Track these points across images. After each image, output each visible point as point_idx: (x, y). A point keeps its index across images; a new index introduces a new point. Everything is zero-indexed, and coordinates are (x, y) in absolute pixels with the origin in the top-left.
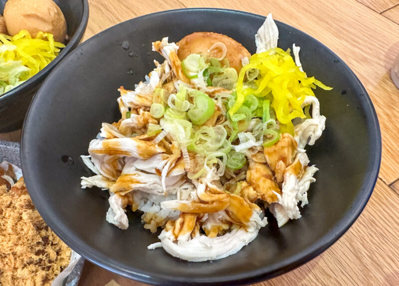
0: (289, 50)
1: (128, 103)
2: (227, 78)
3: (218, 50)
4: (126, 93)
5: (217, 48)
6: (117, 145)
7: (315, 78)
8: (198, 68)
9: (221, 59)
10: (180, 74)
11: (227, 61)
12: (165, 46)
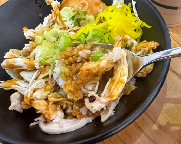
0: (130, 4)
1: (28, 36)
2: (89, 21)
3: (83, 5)
4: (27, 30)
5: (82, 4)
6: (14, 63)
7: (142, 21)
8: (68, 15)
9: (84, 10)
10: (58, 20)
11: (89, 12)
12: (52, 2)
